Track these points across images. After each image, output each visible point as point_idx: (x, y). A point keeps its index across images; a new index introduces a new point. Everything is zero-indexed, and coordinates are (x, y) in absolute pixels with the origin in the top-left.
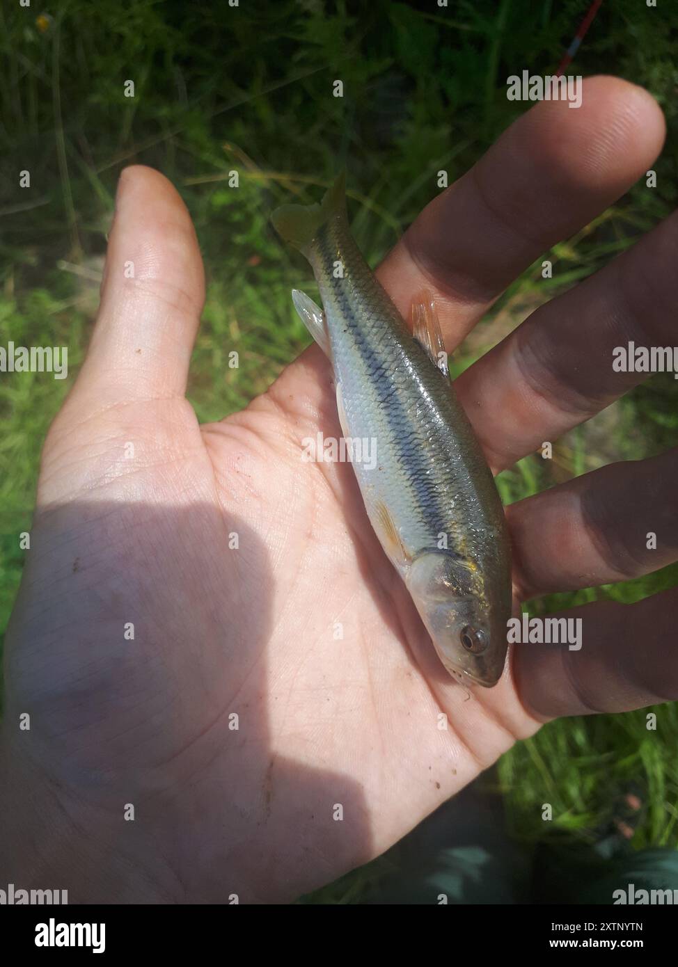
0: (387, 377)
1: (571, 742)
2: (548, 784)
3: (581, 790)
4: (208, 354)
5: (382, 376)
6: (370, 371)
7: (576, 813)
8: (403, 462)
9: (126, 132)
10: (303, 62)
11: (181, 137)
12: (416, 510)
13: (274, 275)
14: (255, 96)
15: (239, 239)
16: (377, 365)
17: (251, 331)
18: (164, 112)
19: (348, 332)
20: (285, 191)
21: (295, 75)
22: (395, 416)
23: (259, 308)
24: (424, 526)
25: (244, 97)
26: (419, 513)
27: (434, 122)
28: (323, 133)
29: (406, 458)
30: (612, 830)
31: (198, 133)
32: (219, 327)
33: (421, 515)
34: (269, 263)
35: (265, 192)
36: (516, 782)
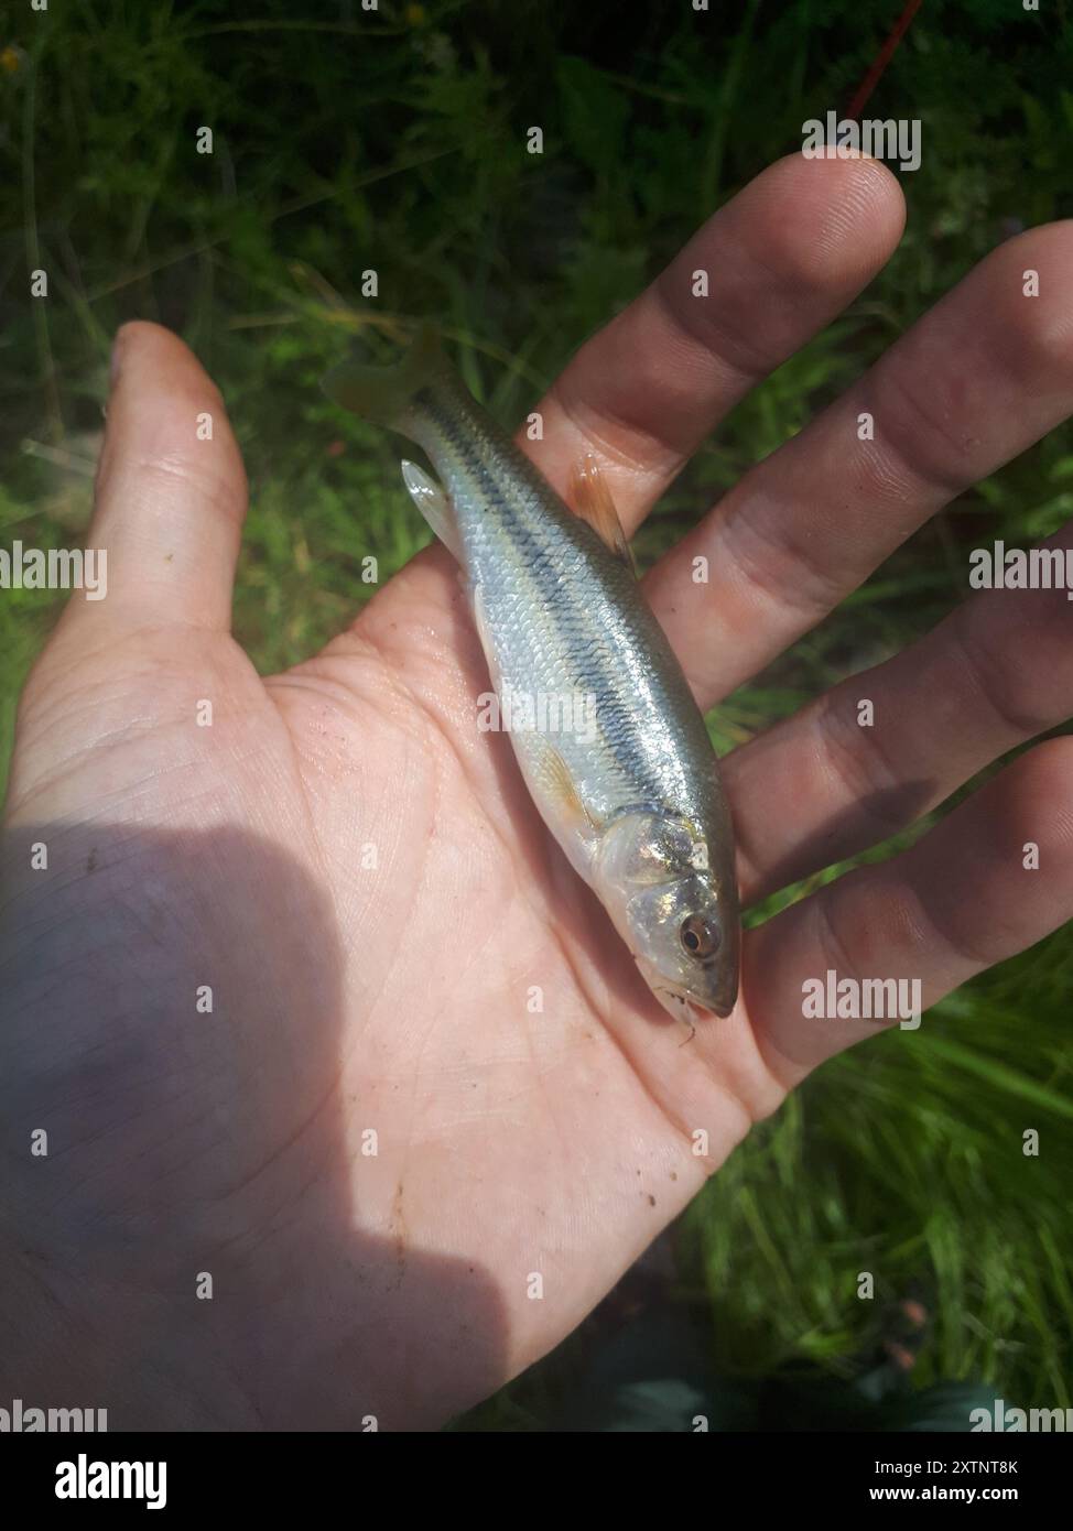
0: (552, 567)
1: (820, 1217)
2: (784, 1286)
3: (835, 1294)
4: (260, 594)
5: (545, 565)
6: (527, 560)
7: (826, 1332)
8: (581, 685)
9: (136, 238)
10: (419, 142)
11: (224, 249)
12: (604, 752)
13: (367, 471)
14: (344, 191)
15: (313, 414)
16: (537, 551)
17: (330, 559)
18: (198, 209)
19: (490, 511)
20: (386, 340)
21: (407, 159)
22: (567, 620)
23: (343, 522)
24: (618, 774)
25: (323, 190)
26: (609, 756)
27: (620, 241)
28: (448, 253)
29: (586, 677)
30: (881, 1358)
31: (251, 242)
32: (278, 551)
33: (612, 759)
34: (360, 453)
35: (355, 342)
36: (734, 1282)
